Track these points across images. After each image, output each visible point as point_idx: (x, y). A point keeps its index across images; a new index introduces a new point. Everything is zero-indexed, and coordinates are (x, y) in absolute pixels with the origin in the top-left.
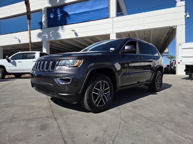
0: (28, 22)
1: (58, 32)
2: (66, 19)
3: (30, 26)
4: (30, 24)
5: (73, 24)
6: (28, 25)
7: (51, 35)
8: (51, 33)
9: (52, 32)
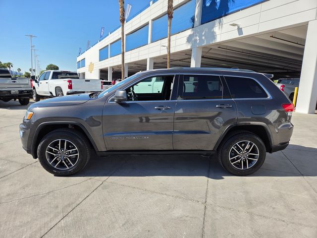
0: (169, 23)
1: (213, 31)
2: (227, 5)
3: (170, 28)
4: (170, 26)
5: (239, 10)
6: (169, 27)
7: (203, 38)
8: (203, 34)
9: (206, 32)
